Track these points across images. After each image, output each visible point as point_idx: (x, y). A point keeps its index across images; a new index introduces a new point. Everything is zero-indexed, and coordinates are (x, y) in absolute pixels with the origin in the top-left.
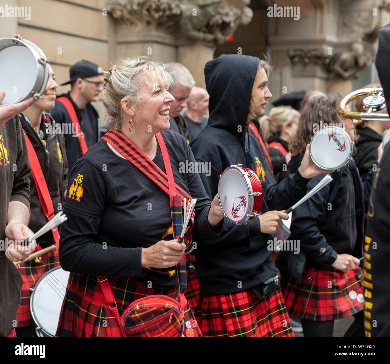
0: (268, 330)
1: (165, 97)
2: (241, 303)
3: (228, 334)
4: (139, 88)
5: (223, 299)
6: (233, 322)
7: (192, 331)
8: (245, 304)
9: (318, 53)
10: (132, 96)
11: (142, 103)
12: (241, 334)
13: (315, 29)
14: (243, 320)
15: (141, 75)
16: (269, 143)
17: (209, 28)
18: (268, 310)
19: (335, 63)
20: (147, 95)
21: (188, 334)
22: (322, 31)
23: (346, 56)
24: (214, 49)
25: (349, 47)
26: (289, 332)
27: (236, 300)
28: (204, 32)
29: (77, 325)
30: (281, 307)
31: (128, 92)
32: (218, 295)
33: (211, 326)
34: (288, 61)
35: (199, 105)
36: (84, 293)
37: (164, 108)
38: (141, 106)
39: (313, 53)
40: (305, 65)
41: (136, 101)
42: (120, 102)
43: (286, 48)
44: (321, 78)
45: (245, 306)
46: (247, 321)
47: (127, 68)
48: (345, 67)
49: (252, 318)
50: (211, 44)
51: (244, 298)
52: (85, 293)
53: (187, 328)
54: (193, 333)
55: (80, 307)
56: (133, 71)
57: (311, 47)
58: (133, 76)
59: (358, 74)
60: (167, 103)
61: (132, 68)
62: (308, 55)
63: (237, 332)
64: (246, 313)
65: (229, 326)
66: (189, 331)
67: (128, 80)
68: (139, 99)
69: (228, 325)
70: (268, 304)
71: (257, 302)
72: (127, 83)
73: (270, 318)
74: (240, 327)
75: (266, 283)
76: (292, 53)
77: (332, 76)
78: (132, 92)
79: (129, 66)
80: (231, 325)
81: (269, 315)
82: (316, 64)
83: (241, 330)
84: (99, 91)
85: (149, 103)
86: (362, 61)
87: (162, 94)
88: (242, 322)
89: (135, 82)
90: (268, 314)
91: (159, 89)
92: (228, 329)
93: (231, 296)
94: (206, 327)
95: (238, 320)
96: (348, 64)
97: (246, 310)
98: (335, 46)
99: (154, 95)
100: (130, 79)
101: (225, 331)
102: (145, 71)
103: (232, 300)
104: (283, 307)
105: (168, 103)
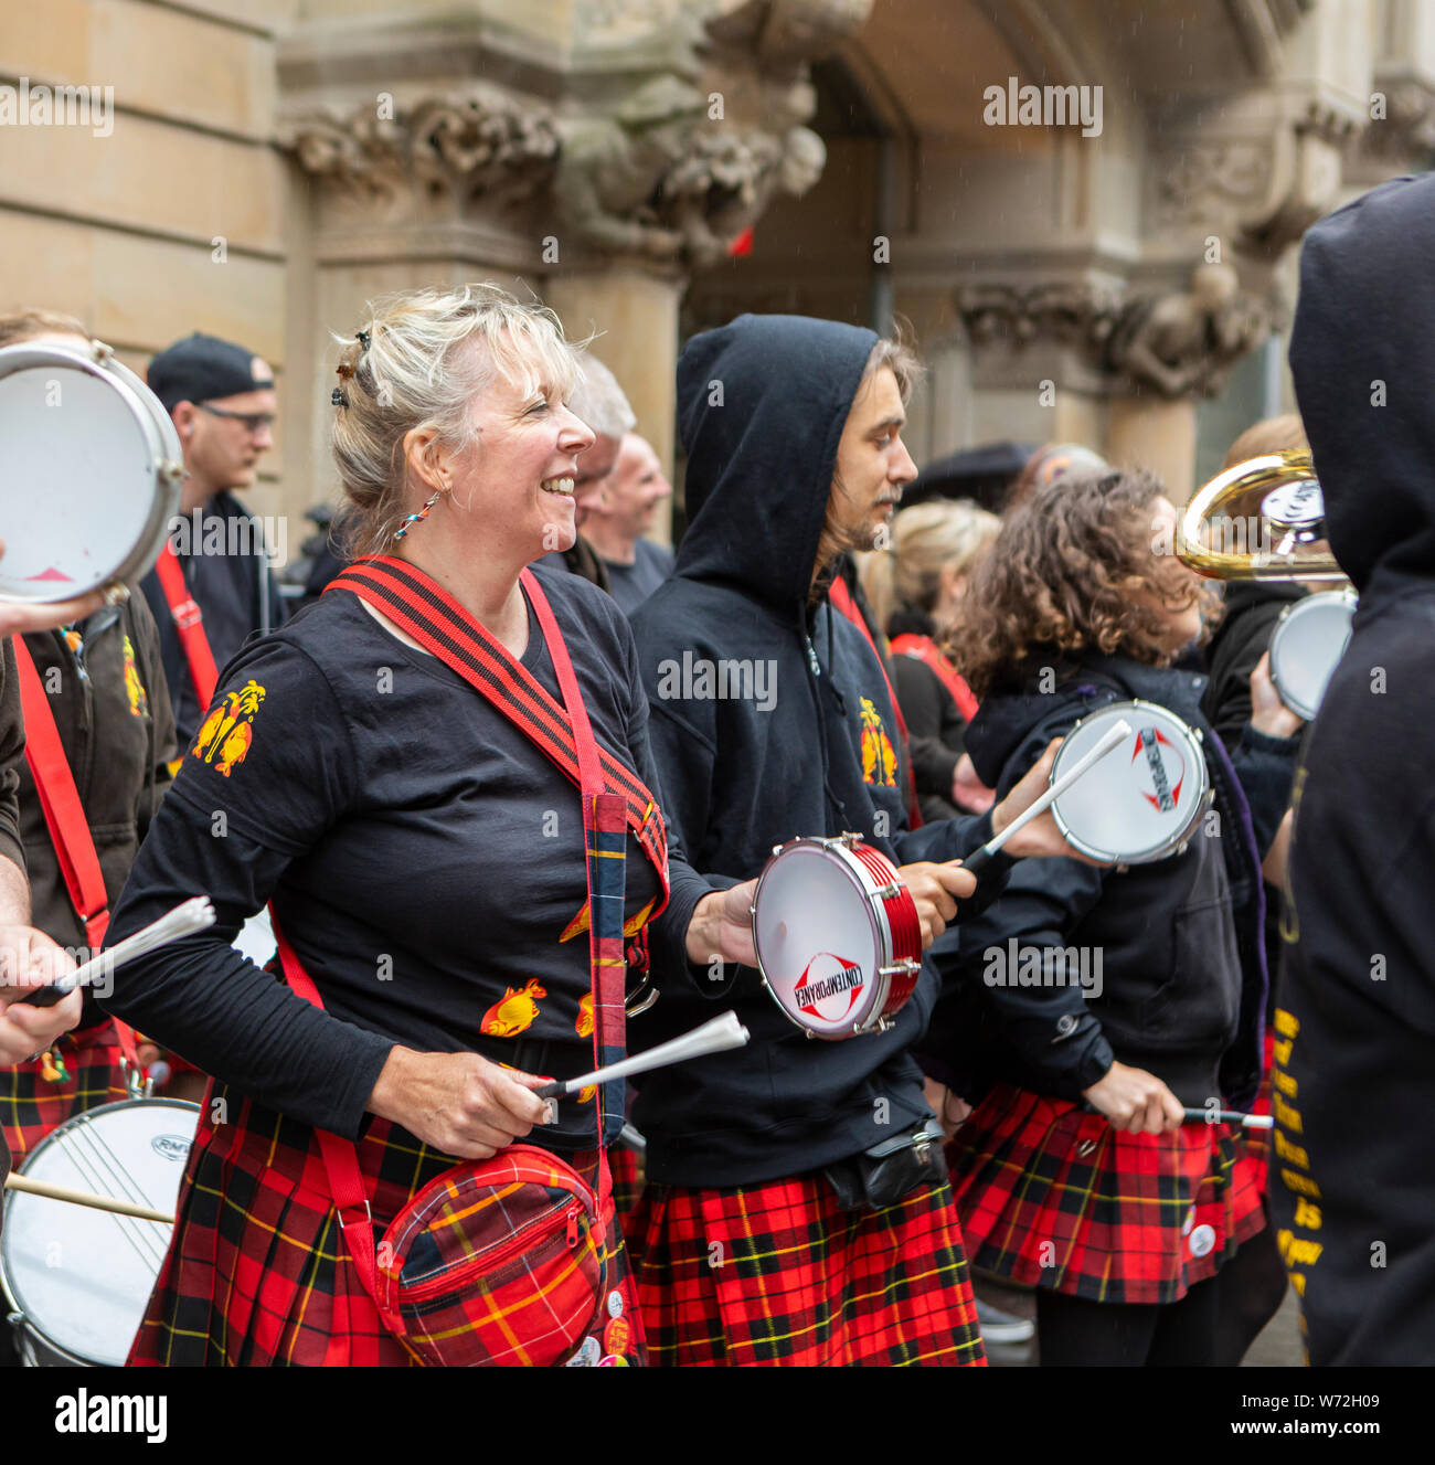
0: (892, 1337)
1: (562, 427)
2: (780, 1222)
3: (724, 1337)
4: (473, 391)
5: (712, 1207)
6: (744, 1291)
7: (623, 1329)
8: (792, 1230)
9: (1070, 301)
10: (447, 419)
11: (482, 446)
12: (773, 1339)
13: (1056, 208)
14: (782, 1286)
15: (477, 345)
16: (892, 637)
17: (662, 206)
18: (897, 1266)
19: (1131, 336)
20: (501, 416)
21: (612, 1338)
22: (1081, 217)
23: (1173, 310)
24: (682, 285)
25: (1185, 275)
26: (971, 1354)
27: (757, 1213)
28: (644, 222)
29: (232, 1279)
30: (952, 1257)
31: (432, 404)
32: (695, 1193)
33: (673, 1310)
34: (958, 330)
35: (620, 497)
36: (266, 1162)
37: (560, 466)
38: (479, 454)
39: (1052, 300)
40: (1020, 344)
41: (460, 440)
42: (401, 442)
43: (948, 281)
44: (1082, 394)
45: (793, 1237)
46: (798, 1293)
47: (428, 323)
48: (1168, 350)
49: (816, 1284)
50: (668, 269)
51: (789, 1207)
52: (269, 1164)
53: (610, 1318)
54: (625, 1337)
55: (250, 1213)
56: (448, 331)
57: (1043, 277)
58: (452, 348)
59: (1219, 379)
60: (569, 451)
61: (445, 320)
62: (1033, 306)
63: (756, 1328)
64: (795, 1261)
65: (731, 1309)
66: (617, 1328)
67: (432, 363)
68: (471, 432)
69: (725, 1304)
70: (898, 1240)
71: (854, 1227)
72: (431, 374)
73: (905, 1293)
74: (768, 1313)
75: (876, 1152)
76: (970, 300)
77: (1121, 384)
78: (446, 406)
79: (437, 313)
80: (737, 1305)
81: (897, 1283)
82: (1062, 339)
83: (774, 1325)
84: (258, 449)
85: (509, 444)
86: (1231, 329)
87: (551, 417)
88: (777, 1294)
89: (456, 370)
90: (896, 1281)
91: (540, 398)
92: (723, 1318)
93: (740, 1196)
94: (657, 1312)
95: (762, 1287)
96: (1179, 341)
97: (797, 1252)
98: (1134, 272)
99: (526, 419)
100: (439, 359)
101: (714, 1325)
102: (492, 331)
103: (744, 1212)
104: (958, 1261)
105: (574, 450)
